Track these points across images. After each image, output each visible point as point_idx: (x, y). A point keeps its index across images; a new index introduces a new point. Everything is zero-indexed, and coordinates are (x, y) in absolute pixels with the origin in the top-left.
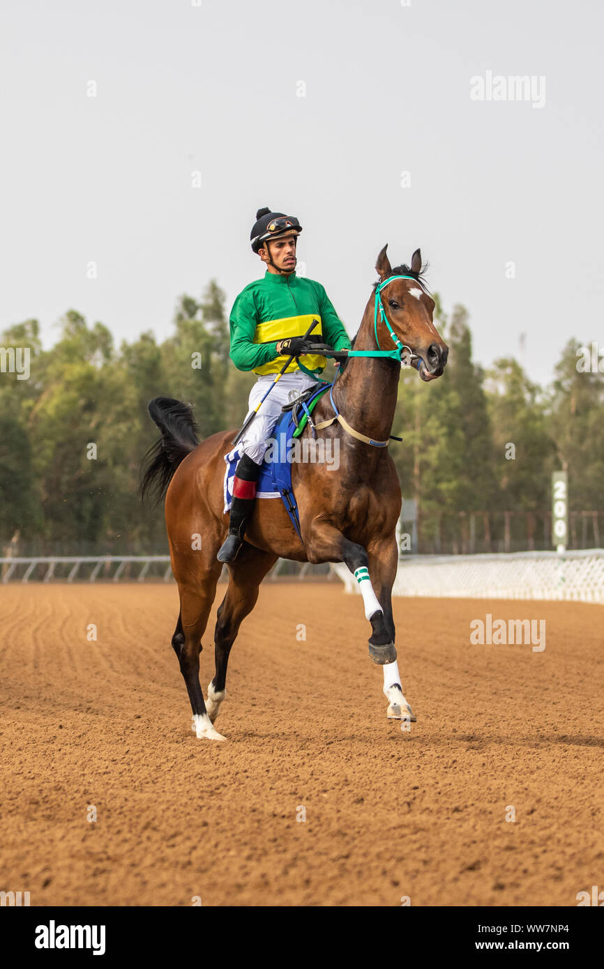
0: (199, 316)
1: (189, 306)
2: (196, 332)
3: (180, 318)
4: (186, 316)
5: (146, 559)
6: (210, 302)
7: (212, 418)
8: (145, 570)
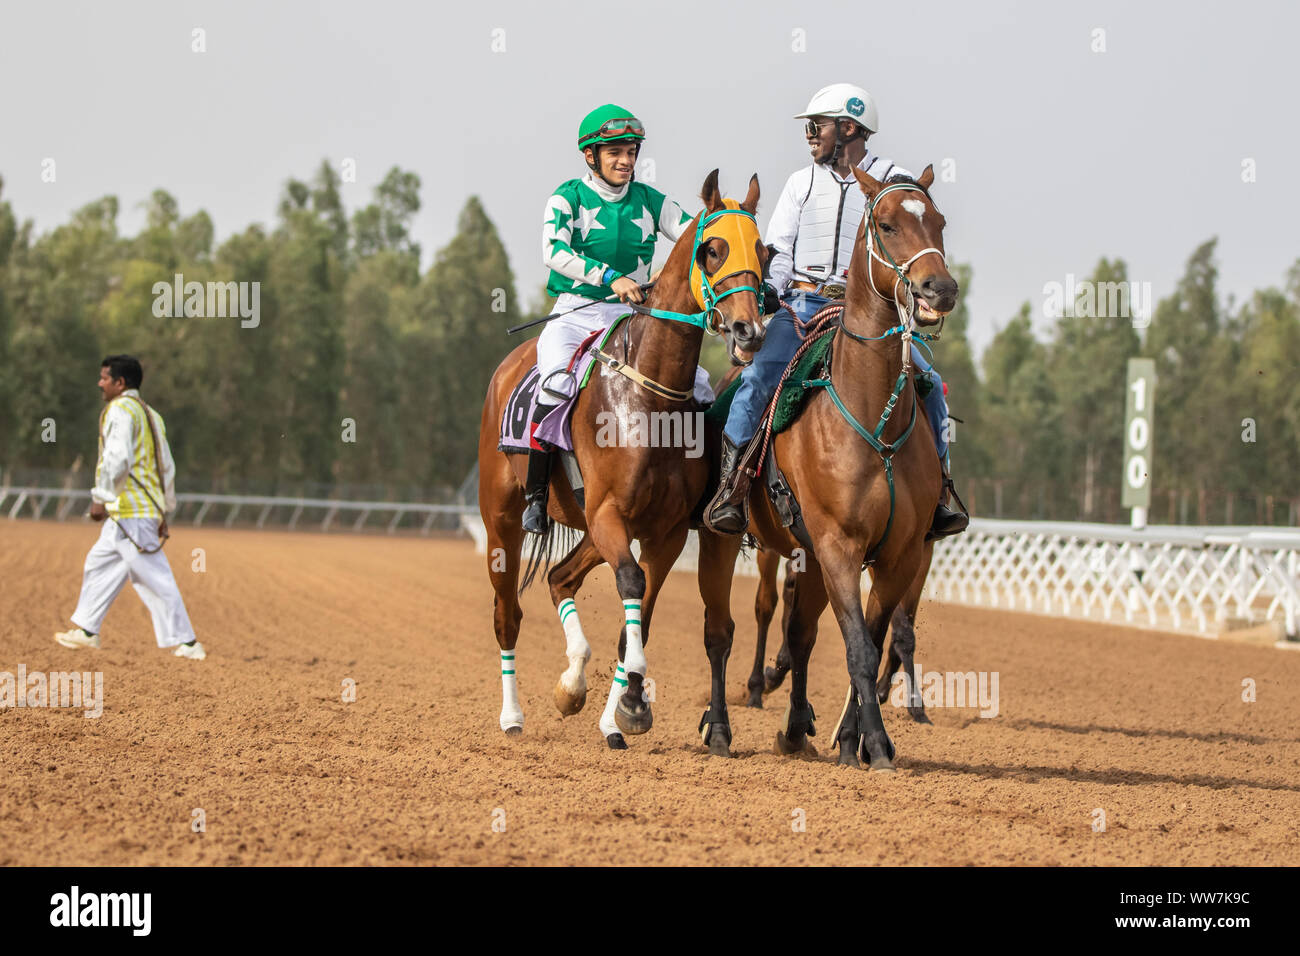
0: (310, 204)
1: (297, 191)
2: (309, 226)
3: (285, 207)
4: (294, 204)
5: (236, 500)
6: (322, 187)
7: (326, 332)
8: (234, 513)
